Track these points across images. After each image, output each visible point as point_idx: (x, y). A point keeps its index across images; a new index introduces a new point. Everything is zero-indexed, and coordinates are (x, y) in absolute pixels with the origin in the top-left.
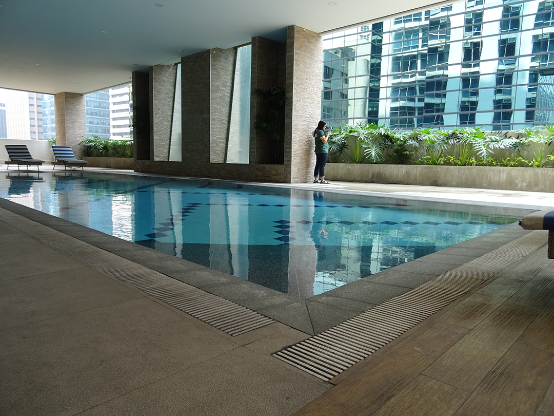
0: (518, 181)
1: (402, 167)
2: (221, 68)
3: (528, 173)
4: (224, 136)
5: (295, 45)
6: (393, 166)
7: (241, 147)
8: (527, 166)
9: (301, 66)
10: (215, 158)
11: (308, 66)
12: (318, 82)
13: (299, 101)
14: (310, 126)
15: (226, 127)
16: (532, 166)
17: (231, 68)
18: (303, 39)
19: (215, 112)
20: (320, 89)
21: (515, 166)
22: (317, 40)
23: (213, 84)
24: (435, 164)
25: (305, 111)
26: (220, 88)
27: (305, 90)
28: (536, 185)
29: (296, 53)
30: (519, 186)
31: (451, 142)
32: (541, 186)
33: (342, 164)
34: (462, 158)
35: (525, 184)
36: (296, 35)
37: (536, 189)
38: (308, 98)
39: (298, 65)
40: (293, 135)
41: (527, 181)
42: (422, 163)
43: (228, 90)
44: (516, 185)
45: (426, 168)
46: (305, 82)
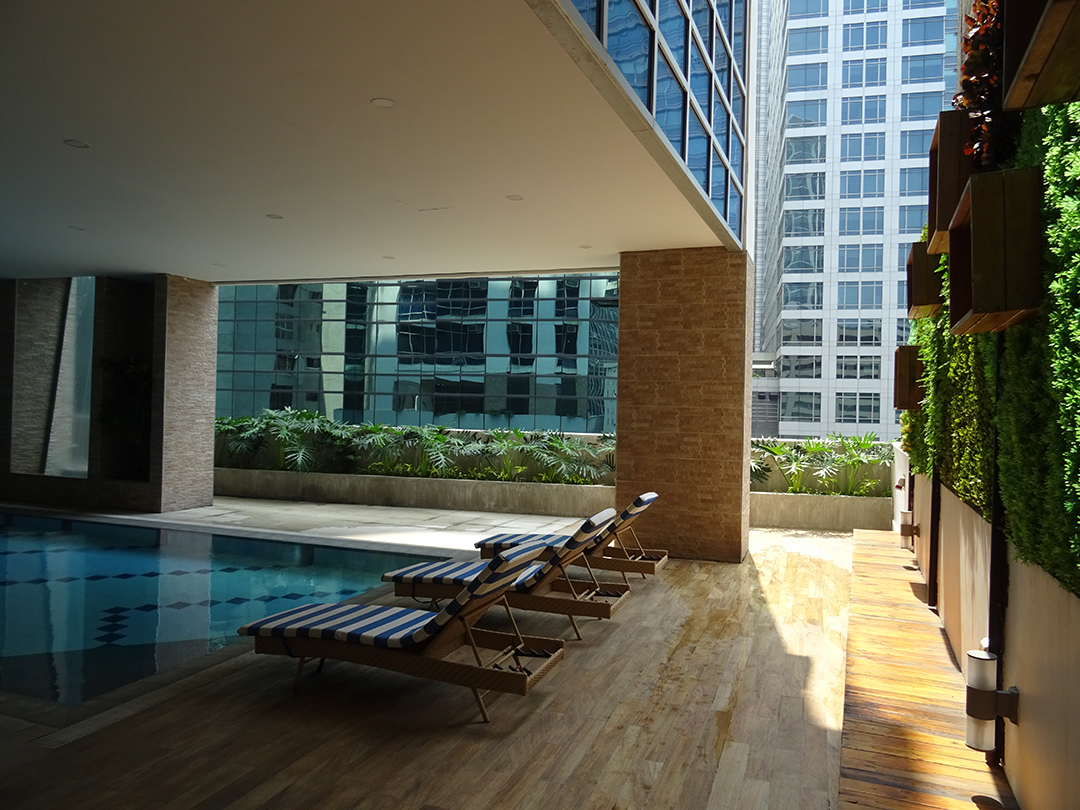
0: (485, 499)
1: (344, 478)
2: (38, 310)
3: (495, 487)
4: (40, 423)
5: (168, 302)
6: (332, 476)
7: (76, 441)
8: (495, 479)
9: (180, 332)
10: (20, 464)
11: (192, 331)
12: (210, 352)
13: (177, 384)
14: (197, 421)
15: (44, 407)
16: (500, 479)
17: (57, 309)
18: (183, 293)
19: (24, 384)
20: (213, 363)
21: (483, 479)
22: (208, 292)
23: (20, 336)
24: (389, 474)
25: (187, 399)
26: (36, 343)
27: (187, 368)
28: (505, 505)
29: (170, 314)
30: (487, 506)
31: (409, 443)
32: (510, 506)
33: (257, 471)
34: (421, 467)
35: (493, 504)
36: (169, 288)
37: (505, 509)
38: (193, 379)
39: (173, 332)
40: (165, 437)
41: (495, 499)
42: (374, 473)
43: (52, 345)
44: (484, 504)
45: (376, 479)
46: (188, 356)
